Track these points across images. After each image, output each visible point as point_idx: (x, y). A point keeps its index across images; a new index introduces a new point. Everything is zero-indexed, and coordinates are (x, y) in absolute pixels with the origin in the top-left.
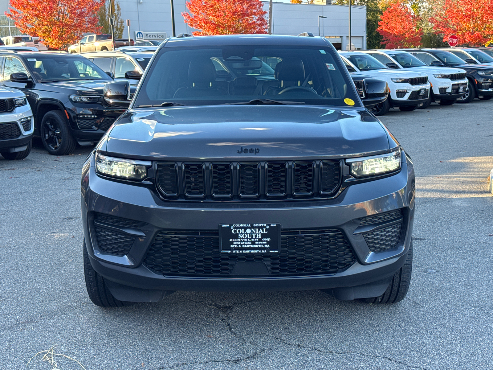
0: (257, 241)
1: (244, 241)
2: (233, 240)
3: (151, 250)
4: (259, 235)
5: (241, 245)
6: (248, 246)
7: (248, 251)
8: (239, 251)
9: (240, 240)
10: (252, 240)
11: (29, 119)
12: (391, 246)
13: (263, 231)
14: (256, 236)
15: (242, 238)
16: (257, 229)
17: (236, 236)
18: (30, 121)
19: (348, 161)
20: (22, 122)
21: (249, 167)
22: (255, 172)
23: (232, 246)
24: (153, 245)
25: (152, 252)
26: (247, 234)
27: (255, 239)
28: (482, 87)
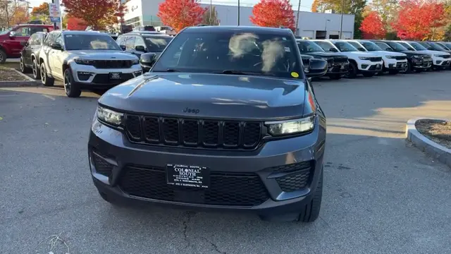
0: (193, 178)
1: (183, 177)
2: (175, 176)
4: (194, 174)
5: (182, 180)
6: (186, 181)
7: (187, 185)
8: (180, 184)
9: (180, 176)
10: (189, 177)
12: (300, 188)
13: (197, 172)
14: (192, 174)
15: (182, 175)
16: (193, 170)
17: (178, 173)
19: (266, 123)
21: (191, 122)
22: (195, 126)
23: (175, 180)
26: (185, 172)
28: (415, 65)
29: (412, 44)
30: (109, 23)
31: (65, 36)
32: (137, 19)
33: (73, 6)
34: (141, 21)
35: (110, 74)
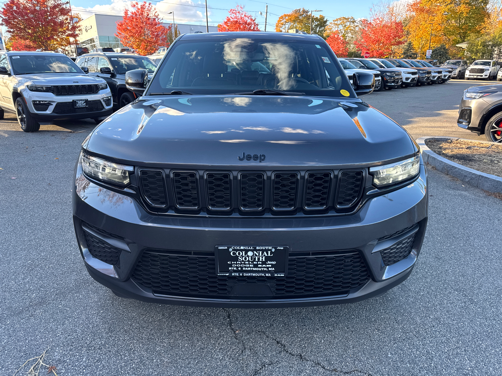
0: (260, 264)
1: (245, 264)
2: (232, 263)
3: (138, 266)
4: (262, 258)
5: (242, 268)
6: (249, 269)
7: (249, 274)
8: (239, 274)
9: (240, 263)
10: (254, 263)
11: (109, 98)
13: (268, 254)
14: (259, 259)
15: (243, 261)
16: (261, 252)
17: (235, 259)
18: (110, 99)
19: (372, 170)
20: (104, 100)
21: (252, 177)
22: (259, 183)
23: (230, 268)
24: (140, 262)
25: (139, 269)
26: (248, 256)
27: (257, 262)
28: (388, 82)
29: (382, 62)
30: (62, 45)
31: (11, 57)
32: (92, 40)
33: (16, 27)
34: (97, 43)
35: (74, 102)
